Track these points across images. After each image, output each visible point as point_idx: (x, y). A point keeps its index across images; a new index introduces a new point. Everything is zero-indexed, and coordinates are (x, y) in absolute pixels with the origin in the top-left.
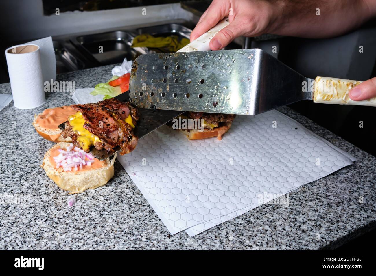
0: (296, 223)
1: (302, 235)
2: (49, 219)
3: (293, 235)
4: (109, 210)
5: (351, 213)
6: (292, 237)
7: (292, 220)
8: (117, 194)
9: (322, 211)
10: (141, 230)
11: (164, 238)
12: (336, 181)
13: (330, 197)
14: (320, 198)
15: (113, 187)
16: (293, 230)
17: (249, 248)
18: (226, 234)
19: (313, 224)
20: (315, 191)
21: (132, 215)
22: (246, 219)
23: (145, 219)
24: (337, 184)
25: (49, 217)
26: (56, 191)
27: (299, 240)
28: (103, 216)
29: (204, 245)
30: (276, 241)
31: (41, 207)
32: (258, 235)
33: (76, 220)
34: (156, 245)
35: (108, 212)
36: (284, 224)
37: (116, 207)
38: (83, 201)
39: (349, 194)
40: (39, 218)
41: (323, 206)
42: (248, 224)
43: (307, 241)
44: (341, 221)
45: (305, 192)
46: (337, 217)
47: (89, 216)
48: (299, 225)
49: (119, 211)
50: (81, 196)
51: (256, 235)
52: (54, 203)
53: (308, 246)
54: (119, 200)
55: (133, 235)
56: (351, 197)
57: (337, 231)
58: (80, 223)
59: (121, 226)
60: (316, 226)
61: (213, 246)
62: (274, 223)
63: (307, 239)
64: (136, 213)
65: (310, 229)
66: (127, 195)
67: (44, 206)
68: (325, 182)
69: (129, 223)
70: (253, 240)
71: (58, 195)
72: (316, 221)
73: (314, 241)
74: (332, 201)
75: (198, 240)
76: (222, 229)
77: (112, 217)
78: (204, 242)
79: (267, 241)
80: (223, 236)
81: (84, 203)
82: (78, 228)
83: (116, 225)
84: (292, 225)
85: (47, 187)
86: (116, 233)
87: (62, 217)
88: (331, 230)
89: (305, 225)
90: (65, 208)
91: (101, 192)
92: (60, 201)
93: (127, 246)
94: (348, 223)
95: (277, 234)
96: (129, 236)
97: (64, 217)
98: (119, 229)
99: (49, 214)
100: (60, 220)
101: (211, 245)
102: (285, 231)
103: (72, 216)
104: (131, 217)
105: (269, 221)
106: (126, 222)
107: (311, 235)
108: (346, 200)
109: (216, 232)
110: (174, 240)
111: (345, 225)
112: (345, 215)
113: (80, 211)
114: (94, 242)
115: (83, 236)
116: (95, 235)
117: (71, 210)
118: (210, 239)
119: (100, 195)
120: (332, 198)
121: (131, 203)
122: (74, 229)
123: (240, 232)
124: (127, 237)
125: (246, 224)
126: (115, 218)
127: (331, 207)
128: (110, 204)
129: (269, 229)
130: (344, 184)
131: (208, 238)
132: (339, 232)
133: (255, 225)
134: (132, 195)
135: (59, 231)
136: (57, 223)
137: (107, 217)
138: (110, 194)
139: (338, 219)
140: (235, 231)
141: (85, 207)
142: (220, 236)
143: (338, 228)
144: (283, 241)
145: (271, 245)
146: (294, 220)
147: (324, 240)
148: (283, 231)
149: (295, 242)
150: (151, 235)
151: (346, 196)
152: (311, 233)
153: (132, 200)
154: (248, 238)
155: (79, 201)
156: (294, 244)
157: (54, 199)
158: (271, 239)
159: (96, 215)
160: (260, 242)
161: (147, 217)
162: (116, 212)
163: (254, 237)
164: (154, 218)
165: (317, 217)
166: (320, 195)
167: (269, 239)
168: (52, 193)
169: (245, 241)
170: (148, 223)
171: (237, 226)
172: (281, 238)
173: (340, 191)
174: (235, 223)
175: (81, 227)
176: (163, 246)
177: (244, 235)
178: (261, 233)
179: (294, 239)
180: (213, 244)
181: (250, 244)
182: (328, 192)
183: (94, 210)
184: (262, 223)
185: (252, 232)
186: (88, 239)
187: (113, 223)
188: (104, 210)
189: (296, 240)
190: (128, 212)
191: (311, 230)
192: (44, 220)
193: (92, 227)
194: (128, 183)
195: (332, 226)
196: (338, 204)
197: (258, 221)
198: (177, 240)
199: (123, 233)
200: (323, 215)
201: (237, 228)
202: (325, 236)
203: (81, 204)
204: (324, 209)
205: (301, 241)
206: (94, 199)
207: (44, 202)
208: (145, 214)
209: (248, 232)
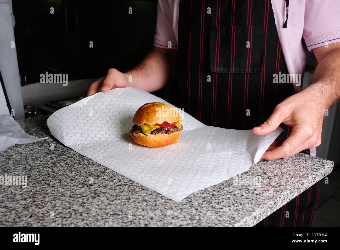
0: (249, 191)
1: (257, 197)
2: (33, 215)
3: (250, 197)
4: (89, 202)
5: (287, 180)
6: (250, 198)
7: (246, 189)
8: (92, 191)
9: (265, 182)
10: (124, 211)
11: (147, 213)
12: (267, 164)
13: (267, 174)
14: (260, 175)
15: (86, 188)
16: (249, 195)
17: (221, 209)
18: (198, 204)
19: (263, 190)
20: (255, 171)
21: (111, 203)
22: (210, 194)
23: (124, 204)
24: (269, 166)
25: (32, 214)
26: (32, 197)
27: (257, 199)
28: (86, 207)
29: (183, 213)
30: (239, 202)
31: (21, 208)
32: (224, 201)
33: (61, 213)
34: (142, 218)
35: (89, 204)
36: (241, 192)
37: (95, 200)
38: (62, 200)
39: (280, 170)
40: (23, 216)
41: (265, 179)
42: (213, 196)
43: (263, 199)
44: (282, 185)
45: (248, 173)
46: (277, 183)
47: (72, 209)
48: (252, 191)
49: (98, 202)
50: (58, 197)
51: (222, 202)
52: (34, 204)
53: (264, 202)
54: (95, 195)
55: (119, 215)
56: (282, 172)
57: (281, 191)
58: (65, 214)
59: (105, 211)
60: (265, 190)
61: (192, 212)
62: (233, 193)
63: (262, 198)
64: (115, 201)
65: (261, 193)
66: (101, 191)
67: (24, 208)
68: (260, 166)
69: (112, 208)
70: (221, 205)
71: (35, 199)
72: (264, 188)
73: (267, 199)
74: (270, 176)
75: (176, 210)
76: (193, 201)
77: (94, 206)
78: (182, 211)
79: (232, 203)
80: (196, 205)
81: (63, 201)
82: (65, 218)
83: (100, 211)
84: (247, 192)
85: (22, 195)
86: (102, 216)
87: (46, 212)
88: (276, 191)
89: (256, 191)
90: (46, 206)
91: (76, 192)
92: (40, 203)
93: (116, 223)
94: (287, 186)
95: (239, 199)
96: (115, 216)
97: (48, 212)
98: (104, 213)
99: (32, 212)
100: (45, 214)
101: (189, 212)
102: (243, 196)
103: (55, 210)
104: (111, 204)
105: (228, 192)
106: (108, 208)
107: (264, 196)
108: (280, 174)
109: (189, 204)
110: (156, 213)
111: (285, 187)
112: (283, 182)
113: (62, 206)
114: (84, 224)
115: (72, 222)
116: (83, 220)
117: (53, 207)
118: (186, 208)
119: (77, 194)
120: (269, 174)
121: (107, 196)
122: (61, 219)
123: (209, 201)
124: (113, 217)
125: (211, 196)
126: (97, 207)
127: (271, 179)
128: (88, 199)
129: (231, 197)
130: (273, 166)
131: (184, 208)
132: (283, 191)
133: (219, 196)
134: (106, 191)
135: (47, 221)
136: (42, 217)
137: (89, 207)
138: (86, 192)
139: (279, 185)
140: (205, 201)
141: (66, 203)
142: (193, 206)
143: (281, 189)
144: (245, 202)
145: (237, 205)
146: (247, 189)
147: (274, 197)
148: (242, 196)
149: (254, 201)
150: (134, 213)
151: (278, 171)
152: (263, 195)
153: (107, 194)
154: (217, 204)
155: (58, 200)
156: (254, 202)
157: (33, 202)
158: (235, 202)
159: (78, 207)
160: (227, 205)
161: (125, 203)
162: (96, 203)
163: (221, 203)
164: (133, 202)
165: (263, 186)
166: (259, 173)
167: (233, 202)
168: (29, 198)
169: (215, 206)
170: (129, 206)
171: (205, 198)
172: (242, 200)
173: (273, 169)
174: (202, 197)
175: (67, 216)
176: (149, 218)
177: (213, 202)
178: (226, 199)
179: (253, 200)
180: (191, 211)
181: (221, 207)
182: (265, 171)
183: (75, 204)
184: (223, 194)
185: (218, 200)
186: (78, 223)
187: (96, 210)
188: (85, 203)
189: (255, 200)
190: (106, 202)
191: (263, 193)
192: (28, 216)
193: (78, 215)
194: (99, 184)
195: (276, 189)
196: (275, 176)
197: (220, 193)
198: (159, 213)
199: (109, 215)
200: (267, 184)
201: (205, 199)
202: (274, 195)
203: (61, 202)
204: (266, 180)
205: (259, 200)
206: (71, 197)
207: (23, 205)
208: (123, 201)
209: (215, 200)
